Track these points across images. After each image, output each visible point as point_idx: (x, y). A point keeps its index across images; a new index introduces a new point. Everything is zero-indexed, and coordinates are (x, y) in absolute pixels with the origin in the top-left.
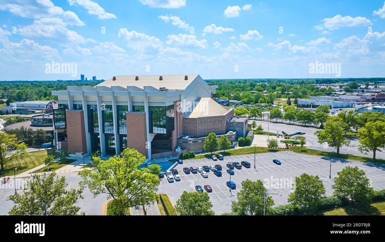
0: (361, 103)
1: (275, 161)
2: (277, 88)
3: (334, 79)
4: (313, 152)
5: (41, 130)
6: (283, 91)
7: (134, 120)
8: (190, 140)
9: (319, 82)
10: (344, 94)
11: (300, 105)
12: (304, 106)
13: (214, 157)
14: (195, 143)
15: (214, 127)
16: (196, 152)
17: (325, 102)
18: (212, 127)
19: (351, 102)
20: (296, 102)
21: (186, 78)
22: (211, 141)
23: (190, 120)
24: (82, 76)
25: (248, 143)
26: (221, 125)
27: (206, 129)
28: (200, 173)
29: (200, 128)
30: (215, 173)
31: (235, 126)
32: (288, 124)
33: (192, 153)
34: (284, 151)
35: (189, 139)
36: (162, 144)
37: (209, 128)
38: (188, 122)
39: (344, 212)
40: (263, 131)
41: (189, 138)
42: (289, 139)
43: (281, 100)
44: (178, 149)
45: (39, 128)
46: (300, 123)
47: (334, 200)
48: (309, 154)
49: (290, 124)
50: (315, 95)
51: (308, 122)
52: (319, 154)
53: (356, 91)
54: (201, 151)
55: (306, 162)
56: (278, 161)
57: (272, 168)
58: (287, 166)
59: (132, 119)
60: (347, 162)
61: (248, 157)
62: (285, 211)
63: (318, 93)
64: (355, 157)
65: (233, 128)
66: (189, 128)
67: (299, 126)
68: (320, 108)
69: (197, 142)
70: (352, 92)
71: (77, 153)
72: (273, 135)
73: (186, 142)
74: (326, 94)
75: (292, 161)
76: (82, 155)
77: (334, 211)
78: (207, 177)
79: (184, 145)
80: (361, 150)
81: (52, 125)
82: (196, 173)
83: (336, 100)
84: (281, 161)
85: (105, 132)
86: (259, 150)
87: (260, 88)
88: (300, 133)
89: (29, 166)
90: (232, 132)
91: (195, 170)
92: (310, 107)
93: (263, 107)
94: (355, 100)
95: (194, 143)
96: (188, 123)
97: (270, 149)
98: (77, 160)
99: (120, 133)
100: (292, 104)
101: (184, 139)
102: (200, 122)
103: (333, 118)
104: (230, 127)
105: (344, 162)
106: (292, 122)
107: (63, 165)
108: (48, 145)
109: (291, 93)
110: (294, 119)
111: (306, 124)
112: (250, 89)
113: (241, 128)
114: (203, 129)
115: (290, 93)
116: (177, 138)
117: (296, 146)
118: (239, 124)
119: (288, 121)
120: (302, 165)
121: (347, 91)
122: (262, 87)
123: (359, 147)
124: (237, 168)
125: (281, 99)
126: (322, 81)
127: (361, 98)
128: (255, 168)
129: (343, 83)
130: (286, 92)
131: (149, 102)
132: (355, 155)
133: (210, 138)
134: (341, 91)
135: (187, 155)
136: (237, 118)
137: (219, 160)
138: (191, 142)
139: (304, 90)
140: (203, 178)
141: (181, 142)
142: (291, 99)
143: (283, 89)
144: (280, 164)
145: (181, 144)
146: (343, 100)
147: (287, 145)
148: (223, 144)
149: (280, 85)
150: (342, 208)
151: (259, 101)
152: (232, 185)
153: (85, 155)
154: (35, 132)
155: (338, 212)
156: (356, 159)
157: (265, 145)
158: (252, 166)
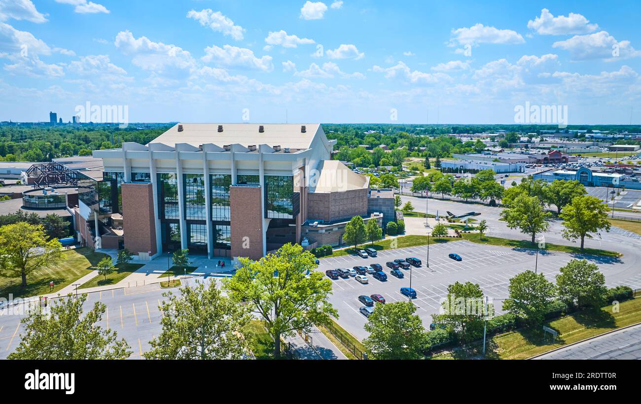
0: (530, 164)
1: (452, 256)
2: (400, 141)
3: (478, 127)
4: (497, 241)
5: (54, 215)
6: (411, 145)
7: (243, 199)
8: (322, 228)
9: (457, 131)
10: (501, 151)
11: (445, 168)
12: (450, 170)
13: (363, 252)
14: (329, 233)
15: (353, 206)
16: (333, 245)
17: (481, 164)
18: (349, 206)
19: (519, 164)
20: (438, 164)
21: (303, 130)
22: (355, 229)
23: (319, 196)
24: (53, 116)
25: (400, 230)
26: (362, 203)
27: (342, 210)
28: (354, 278)
29: (334, 209)
30: (376, 276)
31: (381, 204)
32: (441, 199)
33: (329, 248)
34: (457, 241)
35: (319, 226)
36: (276, 236)
37: (346, 208)
38: (315, 200)
39: (573, 321)
40: (413, 211)
41: (318, 224)
42: (454, 222)
43: (412, 161)
44: (305, 241)
45: (50, 213)
46: (459, 198)
47: (559, 306)
48: (494, 245)
49: (443, 199)
50: (460, 153)
51: (471, 197)
52: (508, 244)
53: (516, 147)
54: (337, 244)
55: (494, 255)
56: (456, 255)
57: (452, 266)
58: (472, 262)
59: (239, 197)
60: (549, 253)
61: (411, 252)
62: (503, 324)
63: (465, 150)
64: (557, 246)
65: (377, 208)
66: (317, 209)
67: (457, 201)
68: (482, 174)
69: (332, 230)
70: (510, 147)
71: (140, 254)
72: (430, 217)
73: (316, 230)
74: (476, 150)
75: (475, 255)
76: (149, 255)
77: (561, 320)
78: (367, 283)
79: (312, 235)
80: (566, 236)
81: (64, 206)
82: (346, 277)
83: (496, 160)
84: (461, 256)
85: (187, 219)
86: (422, 241)
87: (374, 141)
88: (473, 214)
89: (68, 278)
90: (378, 213)
91: (345, 273)
92: (461, 173)
93: (390, 171)
94: (520, 161)
95: (327, 232)
96: (315, 202)
97: (436, 238)
98: (144, 265)
99: (213, 219)
100: (431, 167)
101: (312, 226)
102: (334, 199)
103: (514, 190)
104: (373, 205)
105: (545, 255)
106: (446, 196)
107: (124, 273)
108: (69, 241)
109: (424, 148)
110: (450, 191)
111: (469, 200)
112: (358, 142)
113: (389, 208)
114: (337, 210)
115: (421, 148)
116: (302, 226)
117: (469, 232)
118: (387, 202)
119: (440, 195)
120: (490, 261)
121: (504, 145)
122: (376, 138)
123: (563, 233)
124: (404, 268)
125: (411, 159)
126: (462, 129)
127: (529, 157)
128: (428, 267)
129: (493, 133)
130: (416, 148)
131: (265, 170)
132: (555, 244)
133: (354, 224)
134: (494, 146)
135: (322, 251)
136: (377, 191)
137: (371, 258)
138: (324, 231)
139: (445, 145)
140: (362, 285)
141: (307, 231)
142: (431, 160)
143: (411, 143)
144: (460, 260)
145: (306, 233)
146: (504, 161)
147: (457, 232)
148: (372, 232)
149: (402, 135)
150: (570, 316)
151: (381, 163)
152: (412, 292)
153: (155, 256)
154: (44, 219)
155: (566, 321)
156: (559, 250)
157: (427, 232)
158: (424, 265)
